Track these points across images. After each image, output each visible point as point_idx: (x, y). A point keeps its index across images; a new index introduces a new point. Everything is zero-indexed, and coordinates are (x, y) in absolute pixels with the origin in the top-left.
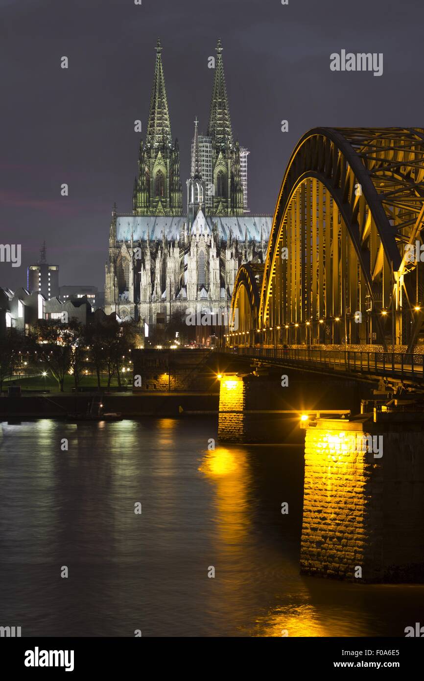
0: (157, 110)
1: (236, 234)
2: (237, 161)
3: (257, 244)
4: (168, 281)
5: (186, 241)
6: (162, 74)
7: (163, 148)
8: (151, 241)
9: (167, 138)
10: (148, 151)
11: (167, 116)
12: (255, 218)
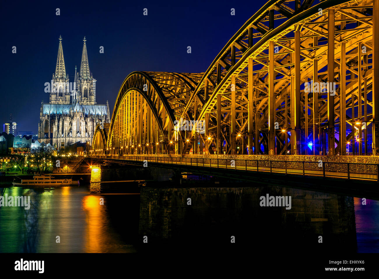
0: (60, 63)
1: (91, 112)
2: (92, 84)
3: (100, 116)
4: (64, 130)
5: (72, 114)
6: (62, 49)
7: (62, 78)
8: (57, 114)
9: (64, 74)
10: (56, 79)
11: (64, 66)
12: (99, 106)
